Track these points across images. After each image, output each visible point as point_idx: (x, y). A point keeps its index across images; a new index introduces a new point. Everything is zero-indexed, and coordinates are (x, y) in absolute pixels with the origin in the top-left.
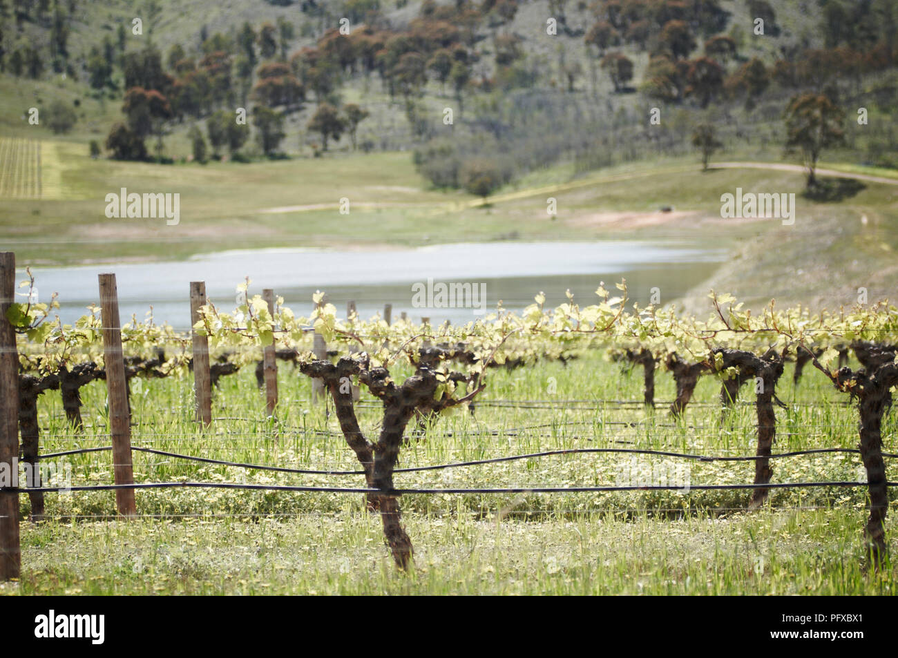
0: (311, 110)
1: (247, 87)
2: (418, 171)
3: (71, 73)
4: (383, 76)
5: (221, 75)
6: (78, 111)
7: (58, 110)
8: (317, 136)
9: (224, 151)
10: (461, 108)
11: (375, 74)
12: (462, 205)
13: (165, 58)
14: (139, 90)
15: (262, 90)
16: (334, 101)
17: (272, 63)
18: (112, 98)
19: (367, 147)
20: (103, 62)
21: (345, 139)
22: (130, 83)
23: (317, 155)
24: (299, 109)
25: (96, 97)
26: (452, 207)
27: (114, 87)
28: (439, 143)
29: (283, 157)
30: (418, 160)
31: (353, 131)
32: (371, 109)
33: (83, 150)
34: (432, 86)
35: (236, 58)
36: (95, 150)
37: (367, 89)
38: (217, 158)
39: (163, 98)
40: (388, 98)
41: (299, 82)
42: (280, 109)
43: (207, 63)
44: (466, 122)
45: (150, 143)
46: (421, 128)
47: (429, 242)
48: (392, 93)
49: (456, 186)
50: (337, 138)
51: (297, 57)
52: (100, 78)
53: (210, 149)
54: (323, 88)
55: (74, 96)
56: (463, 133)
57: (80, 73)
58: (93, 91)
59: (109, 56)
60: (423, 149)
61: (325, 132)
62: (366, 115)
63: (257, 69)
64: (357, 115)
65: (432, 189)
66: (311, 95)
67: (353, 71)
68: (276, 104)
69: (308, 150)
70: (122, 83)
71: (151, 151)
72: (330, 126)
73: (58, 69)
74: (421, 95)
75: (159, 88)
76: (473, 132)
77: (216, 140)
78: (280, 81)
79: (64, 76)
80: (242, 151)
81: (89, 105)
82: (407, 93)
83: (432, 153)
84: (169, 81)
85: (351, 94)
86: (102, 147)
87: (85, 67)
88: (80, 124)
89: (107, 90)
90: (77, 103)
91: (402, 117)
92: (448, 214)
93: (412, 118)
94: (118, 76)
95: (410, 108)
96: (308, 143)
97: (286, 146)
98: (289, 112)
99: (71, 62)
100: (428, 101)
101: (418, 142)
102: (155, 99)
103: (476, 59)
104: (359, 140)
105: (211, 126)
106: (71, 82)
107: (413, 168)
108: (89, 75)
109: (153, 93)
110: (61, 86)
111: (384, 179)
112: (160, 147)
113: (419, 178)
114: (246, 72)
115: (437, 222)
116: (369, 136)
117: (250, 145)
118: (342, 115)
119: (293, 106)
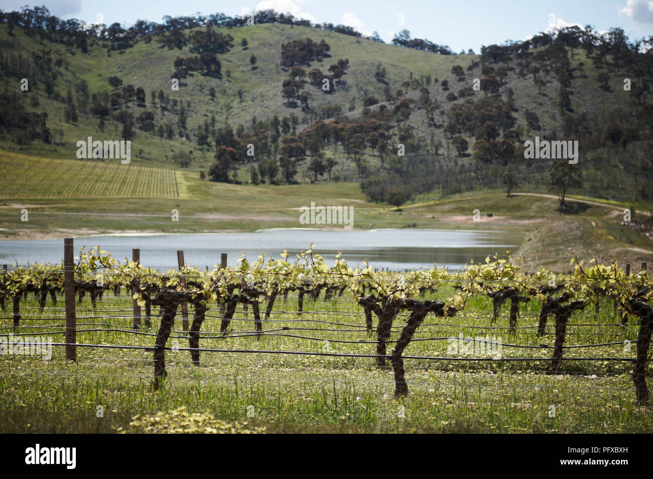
0: (309, 160)
1: (277, 147)
2: (363, 192)
3: (188, 137)
4: (343, 144)
5: (263, 141)
6: (192, 157)
7: (182, 155)
8: (312, 173)
9: (267, 179)
10: (383, 162)
11: (339, 143)
12: (387, 210)
13: (234, 132)
14: (223, 147)
15: (284, 149)
16: (321, 156)
17: (289, 136)
18: (208, 150)
19: (337, 179)
20: (204, 133)
21: (326, 175)
22: (218, 143)
23: (312, 182)
24: (302, 159)
25: (200, 150)
26: (382, 210)
27: (209, 145)
28: (373, 178)
29: (296, 183)
30: (363, 187)
31: (329, 172)
32: (338, 160)
33: (197, 176)
34: (368, 151)
35: (270, 133)
36: (203, 176)
37: (336, 151)
38: (263, 182)
39: (235, 151)
40: (346, 155)
41: (302, 146)
42: (293, 159)
43: (256, 135)
44: (385, 169)
45: (231, 174)
46: (363, 170)
47: (372, 227)
48: (349, 153)
49: (383, 201)
50: (322, 174)
51: (301, 134)
52: (202, 140)
53: (260, 178)
54: (315, 150)
55: (190, 149)
56: (383, 174)
57: (192, 137)
58: (198, 147)
59: (207, 130)
60: (366, 181)
61: (316, 171)
62: (337, 163)
63: (280, 139)
64: (332, 163)
65: (371, 201)
66: (308, 153)
67: (329, 141)
68: (291, 156)
69: (308, 180)
70: (214, 143)
71: (231, 178)
72: (319, 168)
73: (181, 135)
74: (363, 155)
75: (233, 147)
76: (389, 174)
77: (263, 174)
78: (294, 145)
79: (184, 139)
80: (275, 179)
81: (197, 154)
82: (356, 153)
83: (370, 183)
84: (238, 143)
85: (328, 153)
86: (206, 175)
87: (194, 135)
88: (193, 163)
89: (205, 146)
90: (191, 152)
91: (354, 165)
92: (380, 213)
93: (359, 166)
94: (210, 139)
95: (358, 161)
96: (307, 176)
97: (297, 178)
98: (298, 160)
99: (188, 132)
100: (366, 157)
101: (362, 177)
102: (231, 152)
103: (390, 137)
104: (333, 176)
105: (260, 167)
106: (187, 142)
107: (361, 190)
108: (197, 138)
109: (231, 149)
110: (183, 144)
111: (347, 195)
112: (235, 176)
113: (364, 195)
114: (275, 140)
115: (375, 217)
116: (337, 174)
117: (279, 176)
118: (325, 163)
119: (299, 158)
